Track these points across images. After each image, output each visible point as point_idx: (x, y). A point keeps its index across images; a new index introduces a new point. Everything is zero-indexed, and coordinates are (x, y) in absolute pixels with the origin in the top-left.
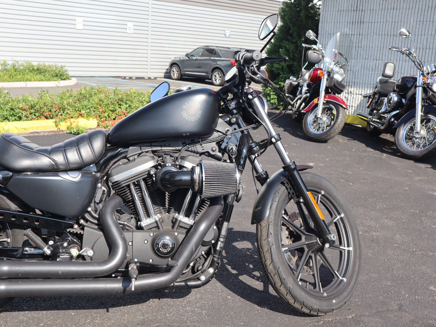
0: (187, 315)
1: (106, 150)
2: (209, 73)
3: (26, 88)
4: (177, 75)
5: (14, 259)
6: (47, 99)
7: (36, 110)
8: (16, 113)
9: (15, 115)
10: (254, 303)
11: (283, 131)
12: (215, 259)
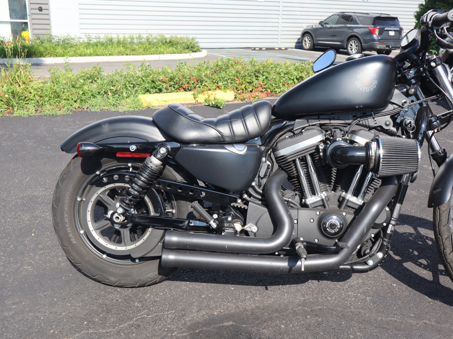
0: (350, 301)
1: (272, 123)
2: (344, 42)
3: (159, 61)
4: (310, 45)
5: (181, 230)
6: (186, 71)
7: (174, 82)
8: (157, 86)
9: (156, 87)
10: (424, 294)
11: (436, 104)
12: (385, 243)
